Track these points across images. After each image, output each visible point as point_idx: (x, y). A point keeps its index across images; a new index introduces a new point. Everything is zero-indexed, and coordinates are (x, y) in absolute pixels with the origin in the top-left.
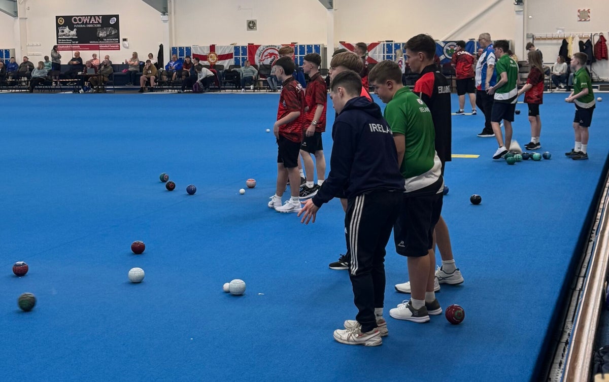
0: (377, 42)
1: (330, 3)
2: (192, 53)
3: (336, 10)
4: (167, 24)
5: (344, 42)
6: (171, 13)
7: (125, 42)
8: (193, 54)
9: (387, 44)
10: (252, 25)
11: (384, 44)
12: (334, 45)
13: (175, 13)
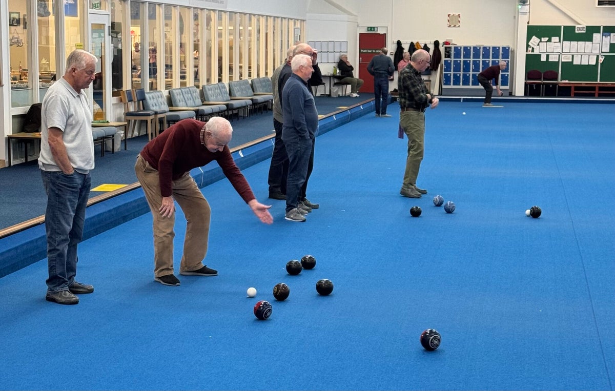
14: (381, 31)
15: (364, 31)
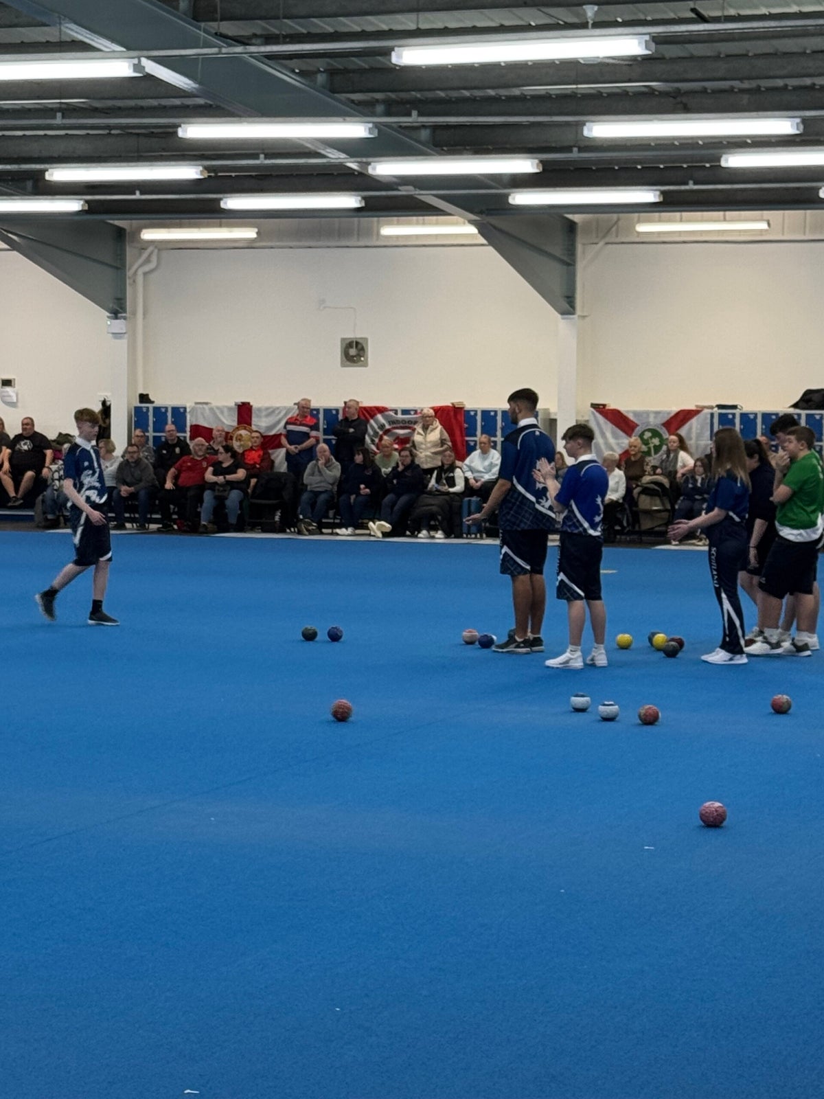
0: (693, 408)
1: (568, 297)
2: (188, 424)
3: (584, 317)
4: (124, 343)
5: (604, 406)
6: (134, 313)
7: (8, 389)
8: (191, 426)
9: (720, 415)
10: (354, 352)
11: (712, 415)
12: (578, 413)
13: (145, 314)
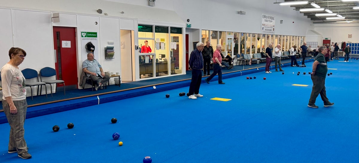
14: (329, 39)
15: (324, 39)
